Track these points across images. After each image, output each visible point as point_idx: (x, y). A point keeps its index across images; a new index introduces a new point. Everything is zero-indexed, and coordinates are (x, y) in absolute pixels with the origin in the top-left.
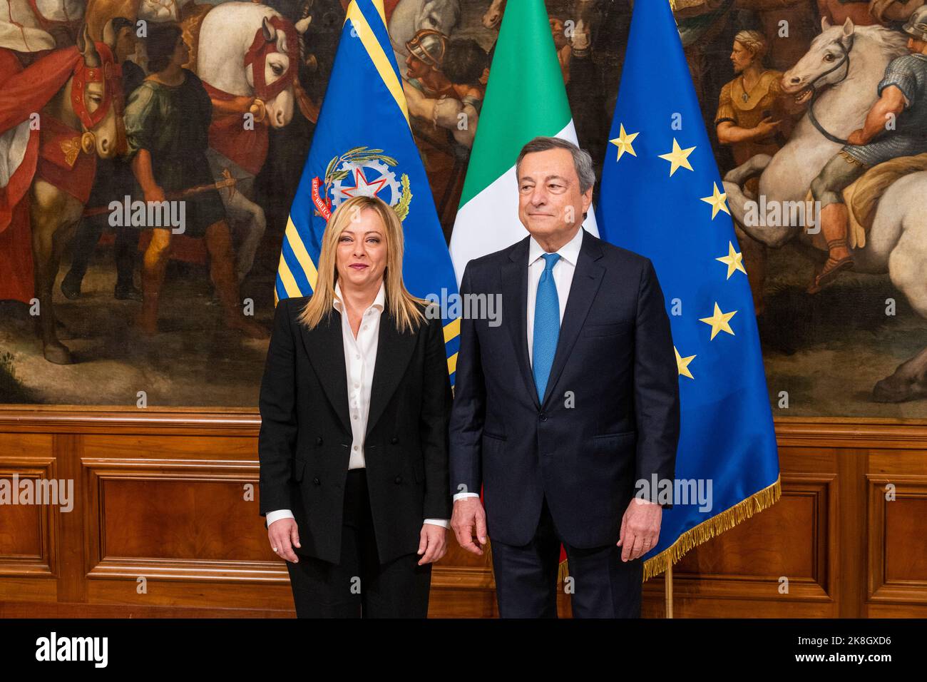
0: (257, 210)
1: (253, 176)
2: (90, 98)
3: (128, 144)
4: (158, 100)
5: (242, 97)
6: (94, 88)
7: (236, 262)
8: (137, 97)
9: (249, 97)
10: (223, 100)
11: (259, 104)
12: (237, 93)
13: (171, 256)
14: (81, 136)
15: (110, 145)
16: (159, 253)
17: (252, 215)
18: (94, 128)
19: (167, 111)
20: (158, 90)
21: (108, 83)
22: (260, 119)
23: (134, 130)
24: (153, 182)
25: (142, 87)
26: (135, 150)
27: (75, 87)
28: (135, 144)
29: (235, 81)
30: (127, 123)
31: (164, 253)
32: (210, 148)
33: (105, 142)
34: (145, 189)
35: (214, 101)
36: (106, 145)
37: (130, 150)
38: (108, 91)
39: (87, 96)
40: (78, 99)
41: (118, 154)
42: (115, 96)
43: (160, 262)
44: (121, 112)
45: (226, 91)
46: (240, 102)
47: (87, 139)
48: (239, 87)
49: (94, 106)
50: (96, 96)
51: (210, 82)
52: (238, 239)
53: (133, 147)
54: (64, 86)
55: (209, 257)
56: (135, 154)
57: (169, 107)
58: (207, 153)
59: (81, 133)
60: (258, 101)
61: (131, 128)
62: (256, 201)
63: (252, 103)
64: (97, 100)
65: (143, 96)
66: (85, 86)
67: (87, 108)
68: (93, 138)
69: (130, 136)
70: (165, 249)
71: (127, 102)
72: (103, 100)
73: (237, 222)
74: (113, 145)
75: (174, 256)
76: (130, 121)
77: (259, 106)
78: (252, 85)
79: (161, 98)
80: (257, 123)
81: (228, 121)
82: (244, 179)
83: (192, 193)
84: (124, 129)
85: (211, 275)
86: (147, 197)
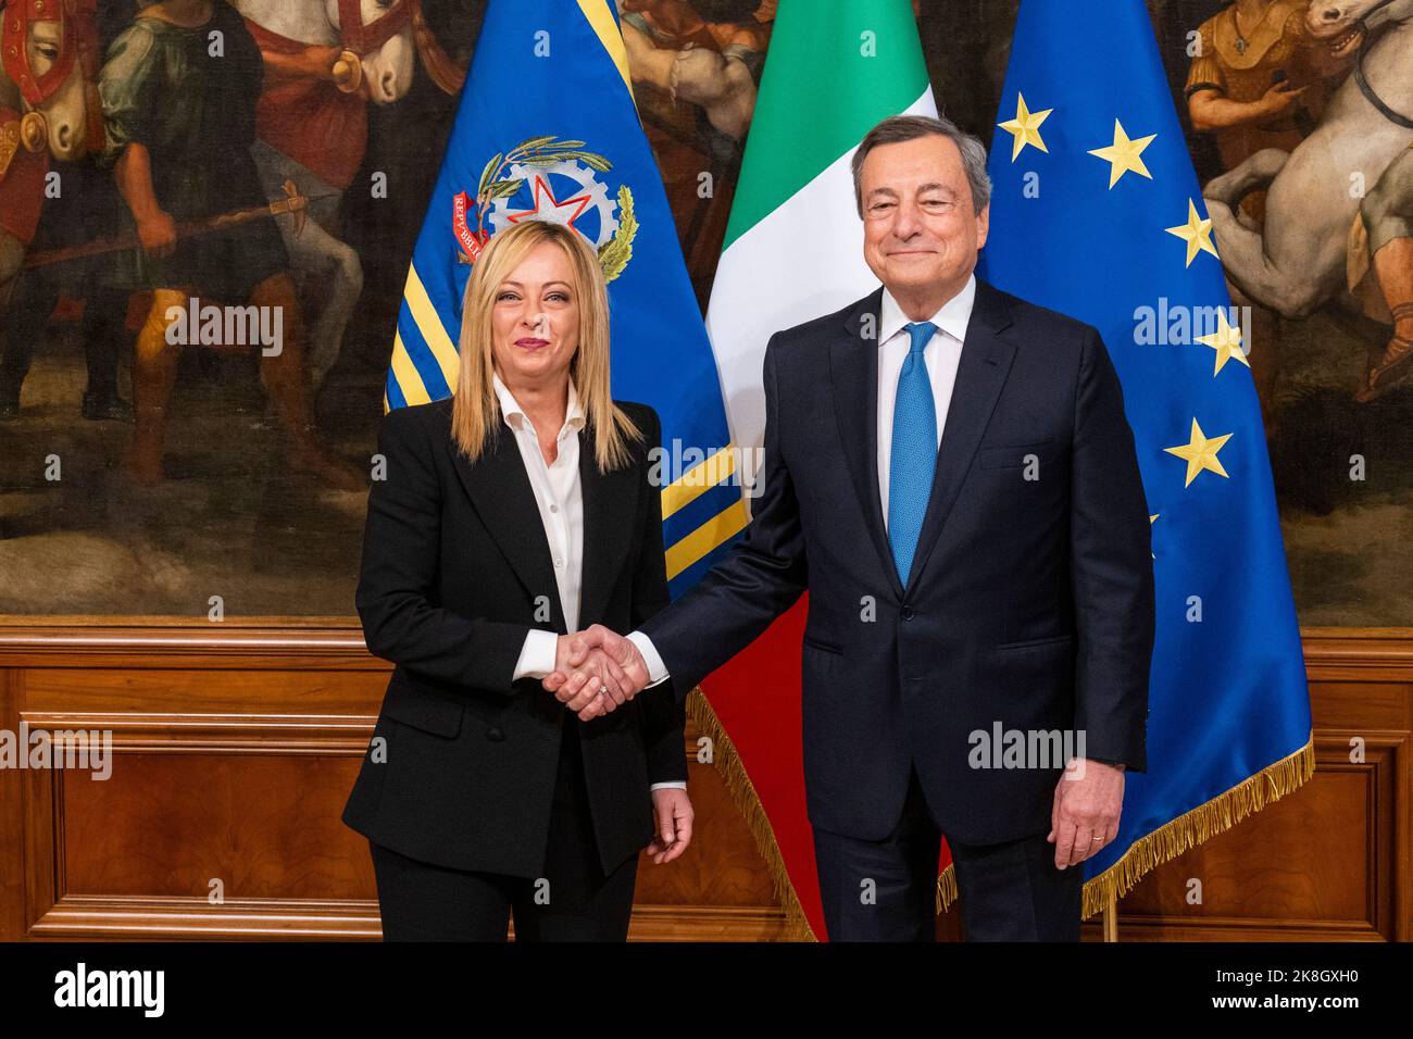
0: (347, 254)
1: (338, 192)
2: (37, 48)
3: (107, 134)
4: (162, 52)
5: (319, 46)
6: (45, 31)
7: (308, 349)
8: (124, 48)
9: (331, 46)
10: (283, 53)
11: (349, 59)
12: (308, 39)
14: (20, 120)
15: (74, 136)
17: (337, 263)
19: (179, 74)
20: (163, 36)
21: (69, 22)
22: (352, 86)
23: (118, 108)
24: (153, 205)
25: (133, 29)
26: (121, 145)
27: (7, 28)
28: (119, 133)
29: (307, 19)
30: (105, 95)
32: (259, 141)
34: (138, 215)
37: (111, 144)
38: (70, 36)
39: (31, 45)
40: (14, 51)
42: (82, 46)
43: (166, 350)
44: (94, 76)
45: (288, 36)
46: (315, 56)
48: (313, 29)
49: (44, 65)
50: (47, 46)
51: (259, 19)
52: (310, 307)
53: (117, 139)
56: (120, 153)
57: (184, 66)
58: (253, 149)
59: (19, 113)
60: (349, 54)
61: (113, 104)
62: (343, 237)
63: (338, 58)
64: (50, 54)
65: (136, 45)
67: (32, 67)
69: (111, 119)
71: (105, 55)
72: (60, 55)
73: (309, 276)
76: (112, 92)
77: (350, 64)
78: (337, 25)
79: (169, 50)
80: (346, 95)
81: (292, 91)
82: (322, 198)
83: (228, 223)
84: (100, 106)
85: (262, 374)
86: (142, 233)
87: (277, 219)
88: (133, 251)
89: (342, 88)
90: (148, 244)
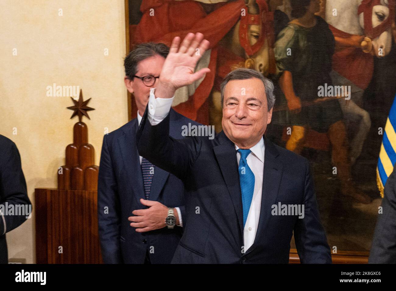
0: (365, 114)
1: (362, 90)
2: (252, 35)
3: (277, 67)
4: (298, 37)
5: (356, 35)
6: (254, 28)
7: (350, 150)
8: (283, 35)
9: (361, 35)
10: (343, 38)
11: (367, 40)
12: (352, 33)
13: (305, 145)
14: (245, 62)
15: (265, 68)
16: (296, 143)
17: (361, 117)
18: (254, 56)
19: (304, 45)
20: (298, 30)
21: (263, 25)
22: (368, 51)
23: (281, 57)
24: (293, 94)
25: (287, 28)
26: (281, 71)
27: (241, 28)
28: (281, 67)
29: (352, 25)
30: (276, 52)
31: (301, 143)
32: (333, 70)
33: (261, 65)
34: (288, 98)
35: (337, 38)
36: (262, 67)
37: (278, 71)
38: (264, 31)
39: (249, 33)
40: (243, 36)
41: (269, 74)
42: (268, 34)
43: (297, 149)
44: (272, 45)
45: (345, 32)
46: (355, 39)
47: (249, 63)
48: (354, 29)
49: (254, 41)
50: (255, 34)
51: (334, 25)
52: (351, 134)
53: (280, 69)
54: (233, 28)
55: (331, 146)
56: (281, 74)
57: (306, 42)
58: (331, 74)
59: (244, 59)
60: (367, 38)
61: (279, 56)
62: (363, 107)
63: (363, 40)
64: (256, 37)
65: (288, 33)
66: (248, 27)
67: (249, 42)
68: (252, 62)
69: (278, 62)
70: (300, 140)
71: (276, 38)
72: (260, 37)
73: (351, 122)
74: (267, 68)
75: (307, 145)
76: (279, 51)
77: (367, 42)
78: (363, 27)
79: (300, 36)
80: (366, 54)
81: (346, 52)
82: (356, 92)
83: (320, 101)
84: (274, 57)
85: (332, 159)
86: (289, 104)
87: (339, 100)
88: (285, 111)
89: (365, 51)
90: (291, 109)
